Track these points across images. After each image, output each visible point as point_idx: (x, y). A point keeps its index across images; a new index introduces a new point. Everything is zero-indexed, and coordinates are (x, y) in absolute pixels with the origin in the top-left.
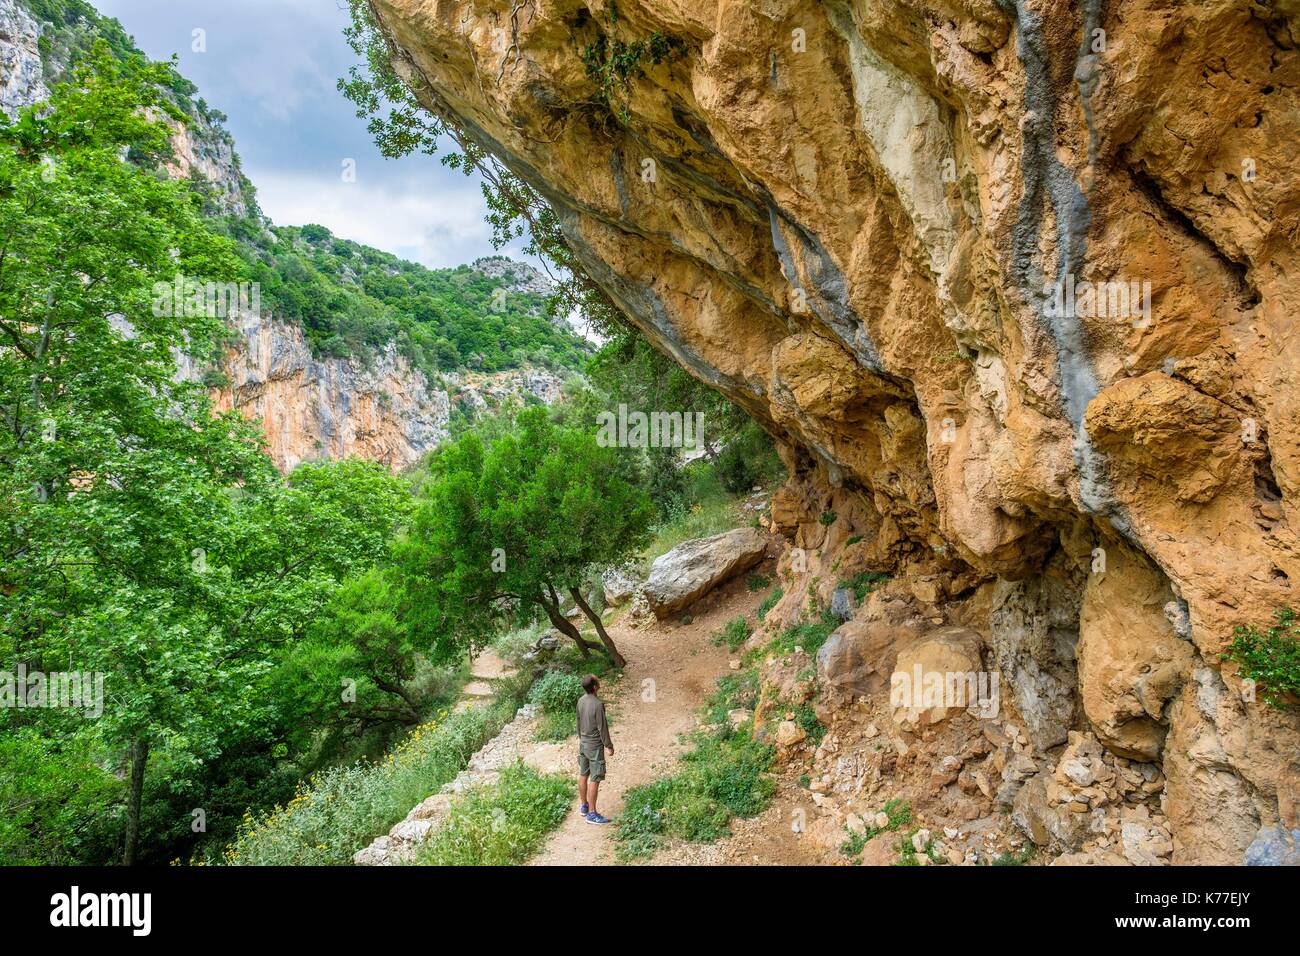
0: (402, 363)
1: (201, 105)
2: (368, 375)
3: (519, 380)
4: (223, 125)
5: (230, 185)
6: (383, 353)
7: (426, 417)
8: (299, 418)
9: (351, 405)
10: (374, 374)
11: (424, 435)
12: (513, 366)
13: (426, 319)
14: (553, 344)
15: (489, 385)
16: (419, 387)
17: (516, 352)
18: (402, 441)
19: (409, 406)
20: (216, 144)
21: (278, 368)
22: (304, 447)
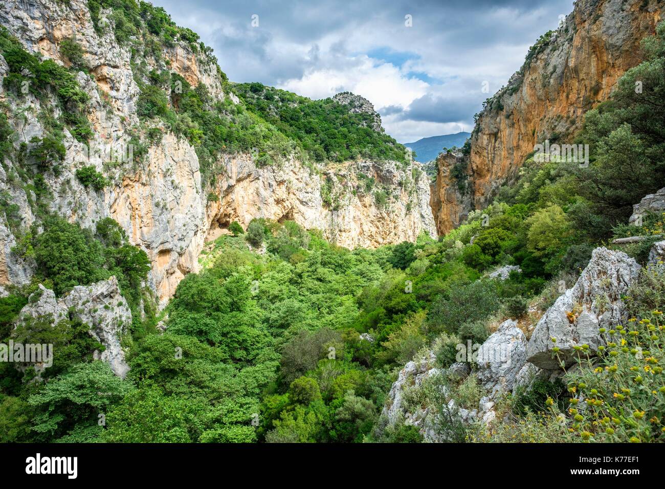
0: (298, 164)
1: (202, 46)
2: (281, 172)
3: (355, 166)
4: (212, 53)
5: (216, 85)
6: (288, 160)
7: (309, 190)
8: (251, 197)
9: (274, 188)
10: (284, 172)
11: (308, 198)
12: (352, 158)
13: (310, 133)
14: (373, 143)
15: (340, 170)
16: (306, 175)
17: (354, 150)
18: (298, 202)
19: (301, 185)
20: (209, 65)
21: (241, 176)
22: (253, 210)
